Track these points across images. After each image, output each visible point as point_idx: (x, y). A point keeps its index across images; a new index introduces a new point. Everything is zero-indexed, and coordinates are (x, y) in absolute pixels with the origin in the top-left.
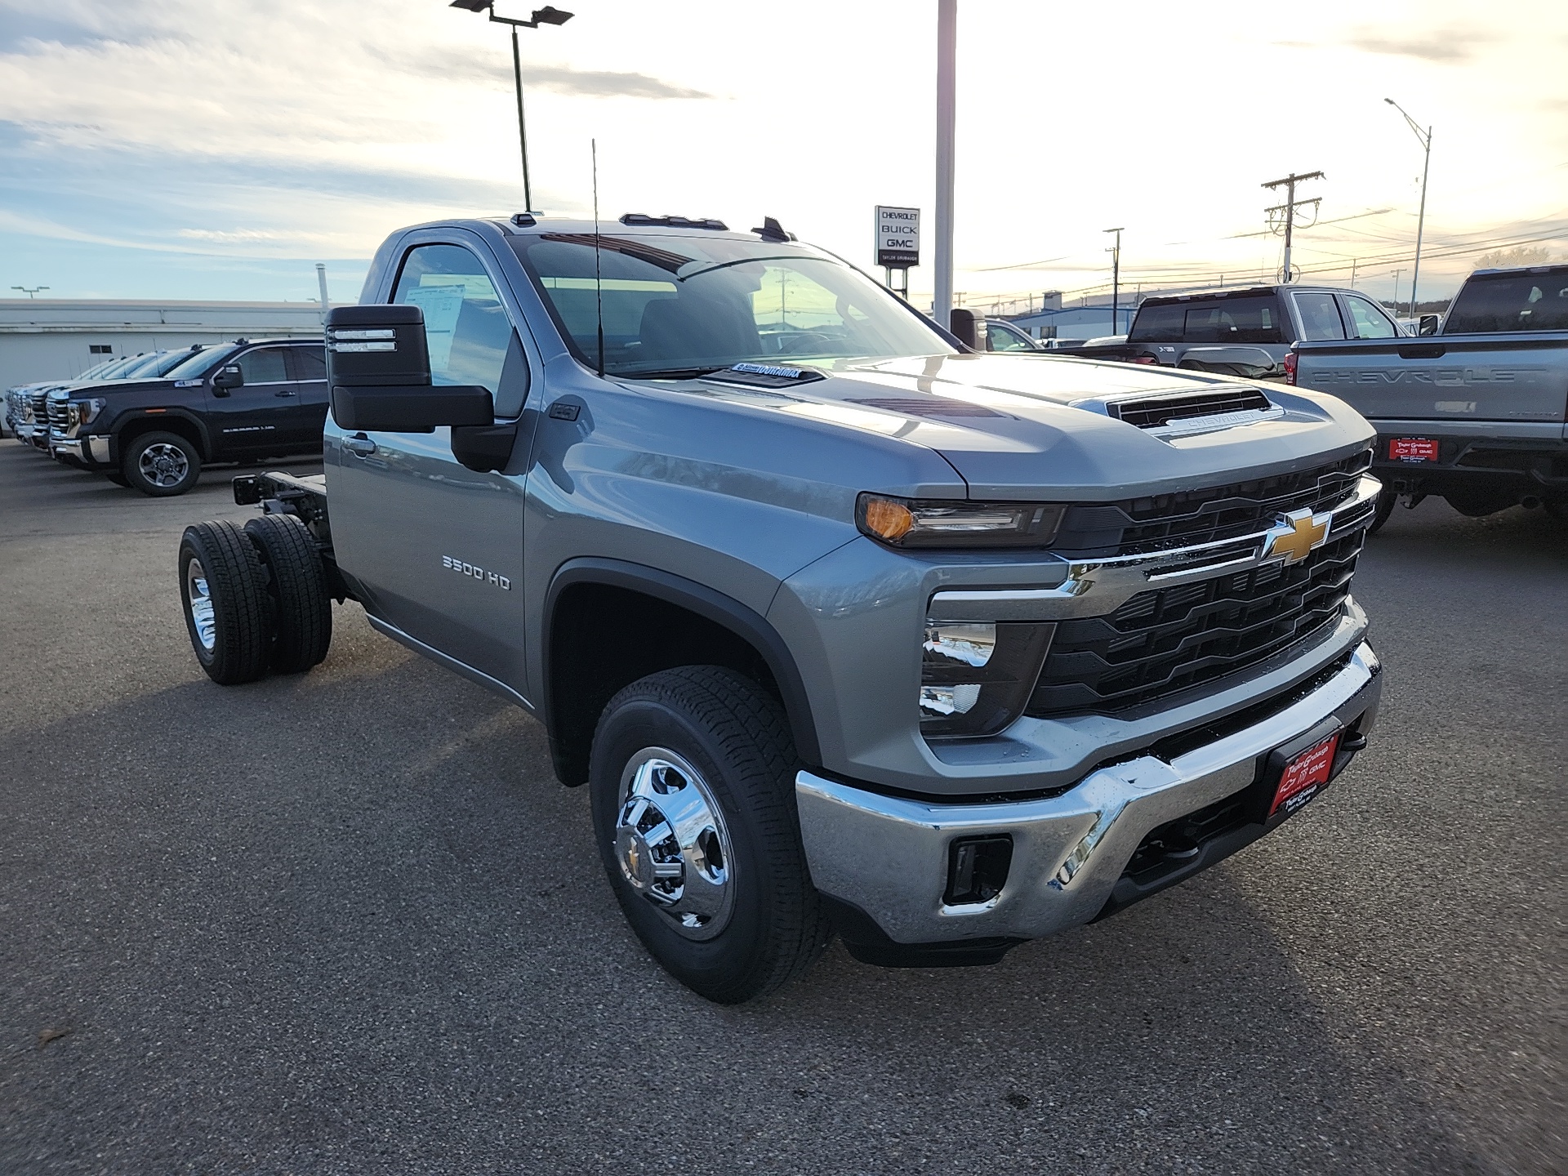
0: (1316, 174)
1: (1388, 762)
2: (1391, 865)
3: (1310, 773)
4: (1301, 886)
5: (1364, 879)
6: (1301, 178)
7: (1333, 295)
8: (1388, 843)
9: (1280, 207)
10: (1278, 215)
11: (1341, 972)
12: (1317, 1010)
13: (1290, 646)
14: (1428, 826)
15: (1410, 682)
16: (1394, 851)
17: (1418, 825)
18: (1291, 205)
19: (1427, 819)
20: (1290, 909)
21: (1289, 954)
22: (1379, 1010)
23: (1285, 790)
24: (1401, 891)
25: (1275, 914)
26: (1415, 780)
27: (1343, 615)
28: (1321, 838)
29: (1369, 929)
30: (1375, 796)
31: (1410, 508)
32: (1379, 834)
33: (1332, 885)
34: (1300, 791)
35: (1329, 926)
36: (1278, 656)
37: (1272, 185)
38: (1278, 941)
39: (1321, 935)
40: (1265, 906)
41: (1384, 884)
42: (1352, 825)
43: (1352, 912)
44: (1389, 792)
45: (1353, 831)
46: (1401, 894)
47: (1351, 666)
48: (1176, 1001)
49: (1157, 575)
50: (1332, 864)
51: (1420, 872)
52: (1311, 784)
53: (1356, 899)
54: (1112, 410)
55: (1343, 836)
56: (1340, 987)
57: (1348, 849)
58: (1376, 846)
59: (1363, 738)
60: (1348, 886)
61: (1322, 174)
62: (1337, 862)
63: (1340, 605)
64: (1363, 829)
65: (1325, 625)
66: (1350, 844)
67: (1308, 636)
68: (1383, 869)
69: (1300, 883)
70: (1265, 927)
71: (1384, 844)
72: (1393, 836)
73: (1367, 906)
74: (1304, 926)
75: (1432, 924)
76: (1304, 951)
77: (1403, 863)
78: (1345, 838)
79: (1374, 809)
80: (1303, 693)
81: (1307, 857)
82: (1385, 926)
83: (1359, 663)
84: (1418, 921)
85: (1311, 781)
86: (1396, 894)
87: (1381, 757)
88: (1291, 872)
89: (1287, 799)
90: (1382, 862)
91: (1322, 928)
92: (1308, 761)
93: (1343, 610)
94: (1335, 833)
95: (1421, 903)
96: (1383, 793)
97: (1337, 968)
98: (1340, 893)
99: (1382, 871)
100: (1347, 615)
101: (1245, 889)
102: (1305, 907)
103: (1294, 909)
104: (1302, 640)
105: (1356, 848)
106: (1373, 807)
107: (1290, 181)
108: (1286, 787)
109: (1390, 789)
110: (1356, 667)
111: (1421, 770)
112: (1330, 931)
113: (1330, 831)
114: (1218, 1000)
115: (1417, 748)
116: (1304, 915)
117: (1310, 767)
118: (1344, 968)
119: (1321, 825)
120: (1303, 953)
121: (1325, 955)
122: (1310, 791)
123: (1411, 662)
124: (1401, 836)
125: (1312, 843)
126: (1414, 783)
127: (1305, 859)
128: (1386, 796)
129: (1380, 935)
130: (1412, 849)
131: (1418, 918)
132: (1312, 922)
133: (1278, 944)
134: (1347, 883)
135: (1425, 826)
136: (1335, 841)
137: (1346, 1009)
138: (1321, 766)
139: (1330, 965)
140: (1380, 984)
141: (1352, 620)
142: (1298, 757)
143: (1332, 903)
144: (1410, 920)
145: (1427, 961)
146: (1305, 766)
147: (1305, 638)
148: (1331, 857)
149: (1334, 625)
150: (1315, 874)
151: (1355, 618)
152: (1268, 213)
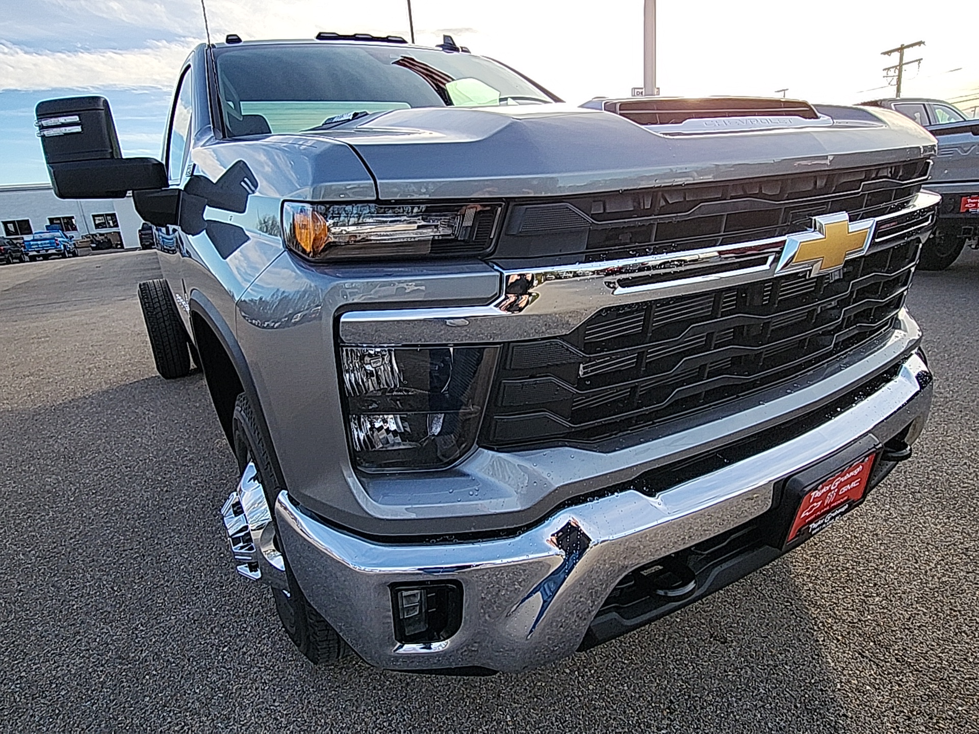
0: (920, 43)
1: (942, 446)
2: (937, 548)
3: (840, 493)
4: (848, 564)
5: (909, 560)
6: (908, 46)
7: (924, 105)
8: (936, 525)
9: (893, 67)
10: (891, 72)
11: (874, 667)
12: (843, 711)
13: (827, 362)
14: (975, 508)
15: (967, 377)
16: (941, 533)
17: (966, 507)
18: (901, 65)
19: (975, 501)
20: (834, 589)
21: (824, 641)
22: (909, 719)
23: (807, 514)
24: (944, 575)
25: (818, 594)
26: (965, 463)
27: (895, 328)
28: (874, 517)
29: (907, 616)
30: (928, 478)
31: (976, 248)
32: (928, 515)
33: (877, 565)
34: (828, 512)
35: (868, 611)
36: (812, 372)
37: (888, 53)
38: (816, 624)
39: (859, 620)
40: (811, 585)
41: (928, 568)
42: (904, 505)
43: (893, 596)
44: (940, 474)
45: (904, 511)
46: (944, 579)
47: (899, 378)
48: (704, 689)
49: (628, 286)
50: (881, 544)
51: (964, 557)
52: (842, 503)
53: (899, 582)
54: (610, 107)
55: (895, 516)
56: (871, 684)
57: (897, 529)
58: (923, 527)
59: (909, 447)
60: (893, 568)
61: (923, 43)
62: (885, 542)
63: (892, 318)
64: (913, 509)
65: (872, 338)
66: (899, 524)
67: (850, 351)
68: (928, 551)
69: (848, 562)
70: (807, 608)
71: (932, 525)
72: (941, 517)
73: (908, 590)
74: (844, 609)
75: (973, 616)
76: (840, 638)
77: (949, 546)
78: (896, 518)
79: (926, 490)
80: (839, 409)
81: (858, 535)
82: (925, 614)
83: (908, 375)
84: (960, 611)
85: (842, 500)
86: (939, 578)
87: (937, 442)
88: (841, 550)
89: (810, 522)
90: (928, 544)
91: (862, 613)
92: (837, 484)
93: (896, 324)
94: (887, 512)
95: (963, 591)
96: (935, 475)
97: (870, 660)
98: (883, 574)
99: (927, 553)
100: (900, 329)
101: (795, 566)
102: (848, 588)
103: (837, 590)
104: (843, 355)
105: (905, 528)
106: (925, 488)
107: (901, 49)
108: (809, 511)
109: (942, 472)
110: (903, 379)
111: (972, 454)
112: (869, 617)
113: (883, 510)
114: (745, 690)
115: (969, 434)
116: (847, 597)
117: (839, 487)
118: (877, 661)
119: (876, 505)
120: (838, 640)
121: (860, 644)
122: (840, 511)
123: (969, 361)
124: (948, 518)
125: (865, 522)
126: (965, 466)
127: (855, 537)
128: (938, 478)
129: (919, 624)
130: (958, 532)
131: (959, 608)
132: (852, 606)
133: (816, 628)
134: (891, 565)
135: (972, 509)
136: (886, 521)
137: (874, 714)
138: (853, 484)
139: (863, 657)
140: (913, 684)
141: (903, 333)
142: (821, 483)
143: (875, 585)
144: (951, 609)
145: (965, 659)
146: (832, 488)
147: (847, 352)
148: (880, 537)
149: (884, 338)
150: (863, 554)
151: (906, 331)
152: (886, 72)
